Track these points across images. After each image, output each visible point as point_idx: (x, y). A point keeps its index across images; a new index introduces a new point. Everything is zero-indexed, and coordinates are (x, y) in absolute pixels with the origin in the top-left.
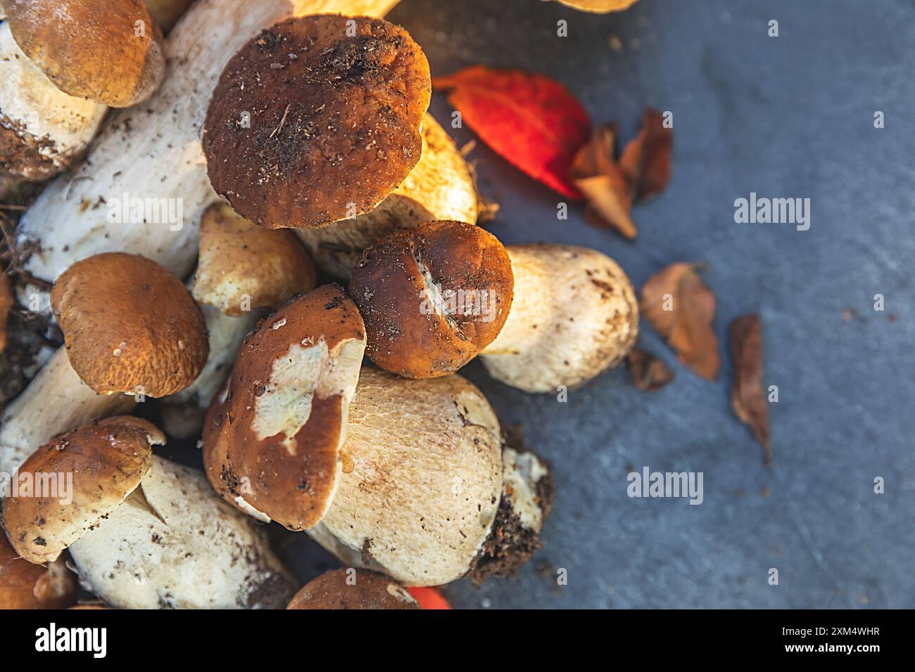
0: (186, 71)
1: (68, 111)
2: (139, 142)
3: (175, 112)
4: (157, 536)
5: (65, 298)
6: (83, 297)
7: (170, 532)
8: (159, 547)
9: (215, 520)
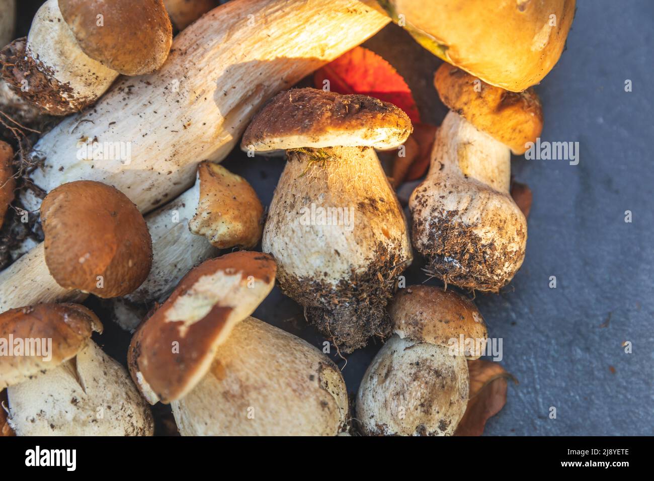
0: (183, 61)
1: (87, 68)
2: (134, 104)
3: (166, 88)
4: (76, 400)
5: (52, 209)
6: (65, 212)
7: (86, 399)
8: (75, 408)
9: (122, 401)
